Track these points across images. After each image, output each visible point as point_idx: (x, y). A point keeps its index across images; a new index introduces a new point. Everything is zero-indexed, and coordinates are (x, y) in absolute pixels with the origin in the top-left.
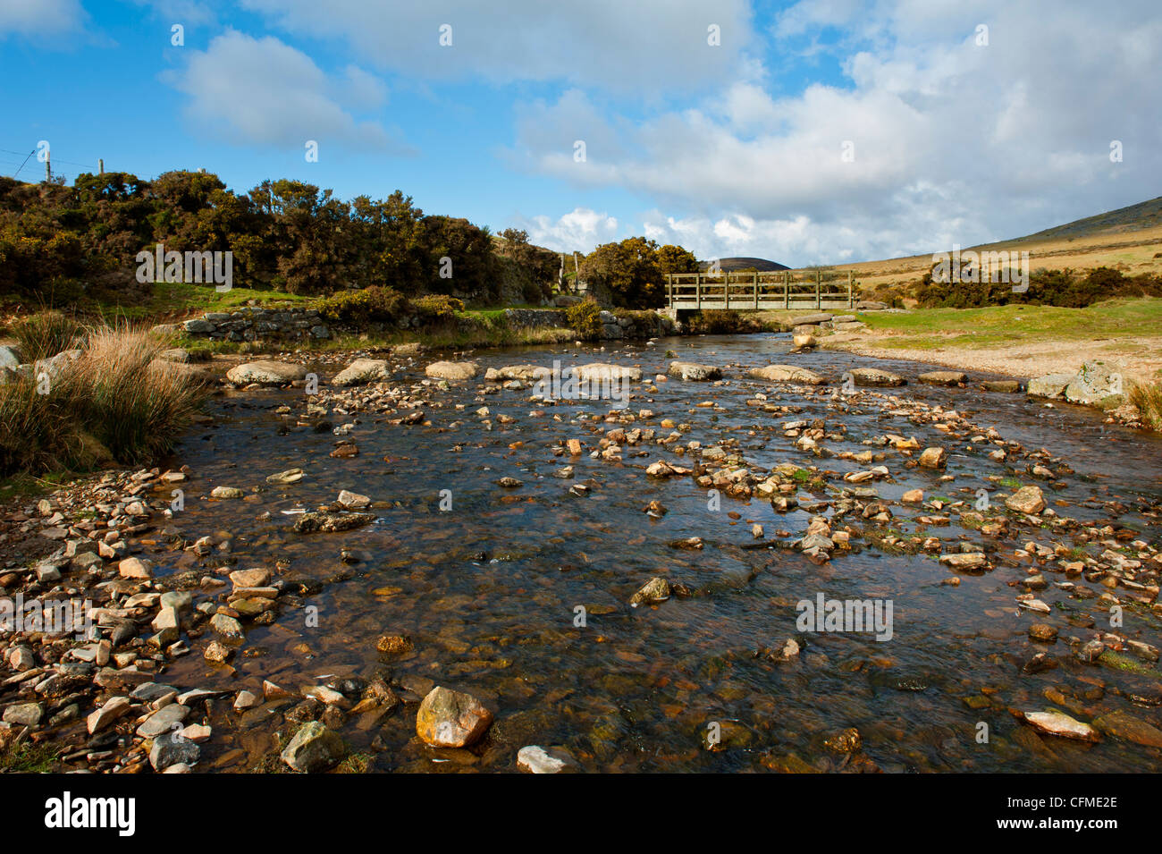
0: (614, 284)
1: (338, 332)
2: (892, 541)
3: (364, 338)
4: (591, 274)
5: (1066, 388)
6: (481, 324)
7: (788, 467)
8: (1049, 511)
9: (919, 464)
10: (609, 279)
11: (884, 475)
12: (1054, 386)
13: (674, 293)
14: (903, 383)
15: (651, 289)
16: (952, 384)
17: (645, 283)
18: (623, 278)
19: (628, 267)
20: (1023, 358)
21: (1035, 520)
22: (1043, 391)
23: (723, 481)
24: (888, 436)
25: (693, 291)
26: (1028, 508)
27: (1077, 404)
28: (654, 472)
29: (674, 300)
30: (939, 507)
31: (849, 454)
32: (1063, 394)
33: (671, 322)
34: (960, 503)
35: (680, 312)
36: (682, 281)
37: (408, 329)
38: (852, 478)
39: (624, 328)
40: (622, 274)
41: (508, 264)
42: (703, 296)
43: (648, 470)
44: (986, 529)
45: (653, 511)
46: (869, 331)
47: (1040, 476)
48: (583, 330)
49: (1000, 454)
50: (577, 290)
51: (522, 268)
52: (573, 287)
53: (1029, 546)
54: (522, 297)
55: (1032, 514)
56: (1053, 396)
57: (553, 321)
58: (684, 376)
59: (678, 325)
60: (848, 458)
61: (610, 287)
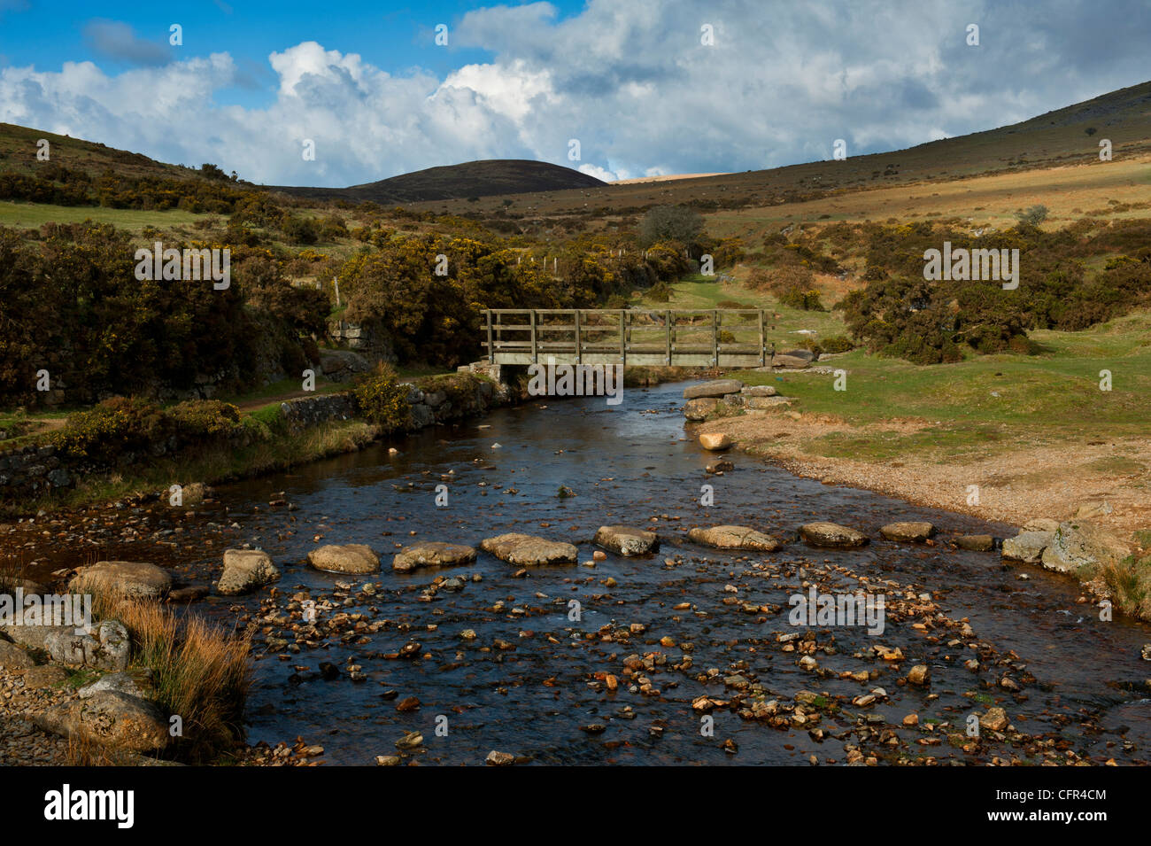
0: (396, 323)
1: (82, 474)
2: (906, 762)
3: (117, 479)
4: (366, 314)
5: (1042, 551)
6: (255, 433)
7: (808, 695)
8: (1011, 727)
9: (908, 681)
10: (388, 316)
11: (884, 697)
12: (1030, 549)
13: (495, 338)
14: (866, 543)
15: (452, 327)
16: (920, 541)
17: (441, 316)
18: (410, 312)
19: (417, 293)
20: (999, 482)
21: (1000, 736)
22: (1019, 554)
23: (763, 714)
24: (877, 647)
25: (525, 336)
26: (996, 727)
27: (1054, 571)
28: (701, 707)
29: (495, 350)
30: (931, 728)
31: (848, 673)
32: (1039, 557)
33: (492, 385)
34: (946, 724)
35: (505, 368)
36: (507, 319)
37: (165, 456)
38: (860, 702)
39: (435, 409)
40: (407, 305)
41: (257, 318)
42: (541, 345)
43: (696, 706)
44: (966, 747)
45: (730, 747)
46: (797, 415)
47: (1007, 688)
48: (383, 421)
49: (974, 664)
50: (343, 338)
51: (277, 321)
52: (337, 333)
53: (995, 760)
54: (281, 369)
55: (998, 731)
56: (1029, 560)
57: (340, 411)
58: (624, 551)
59: (503, 389)
60: (848, 677)
61: (390, 327)
